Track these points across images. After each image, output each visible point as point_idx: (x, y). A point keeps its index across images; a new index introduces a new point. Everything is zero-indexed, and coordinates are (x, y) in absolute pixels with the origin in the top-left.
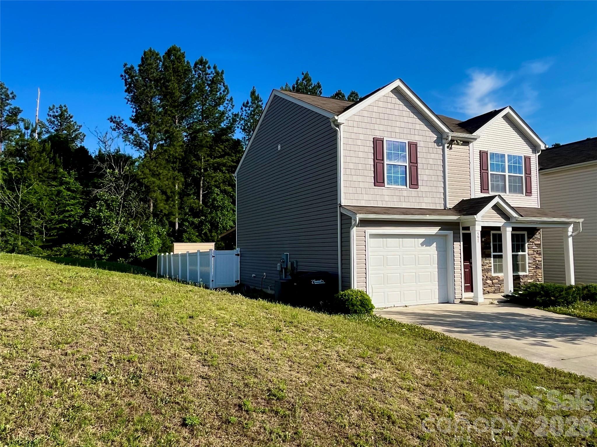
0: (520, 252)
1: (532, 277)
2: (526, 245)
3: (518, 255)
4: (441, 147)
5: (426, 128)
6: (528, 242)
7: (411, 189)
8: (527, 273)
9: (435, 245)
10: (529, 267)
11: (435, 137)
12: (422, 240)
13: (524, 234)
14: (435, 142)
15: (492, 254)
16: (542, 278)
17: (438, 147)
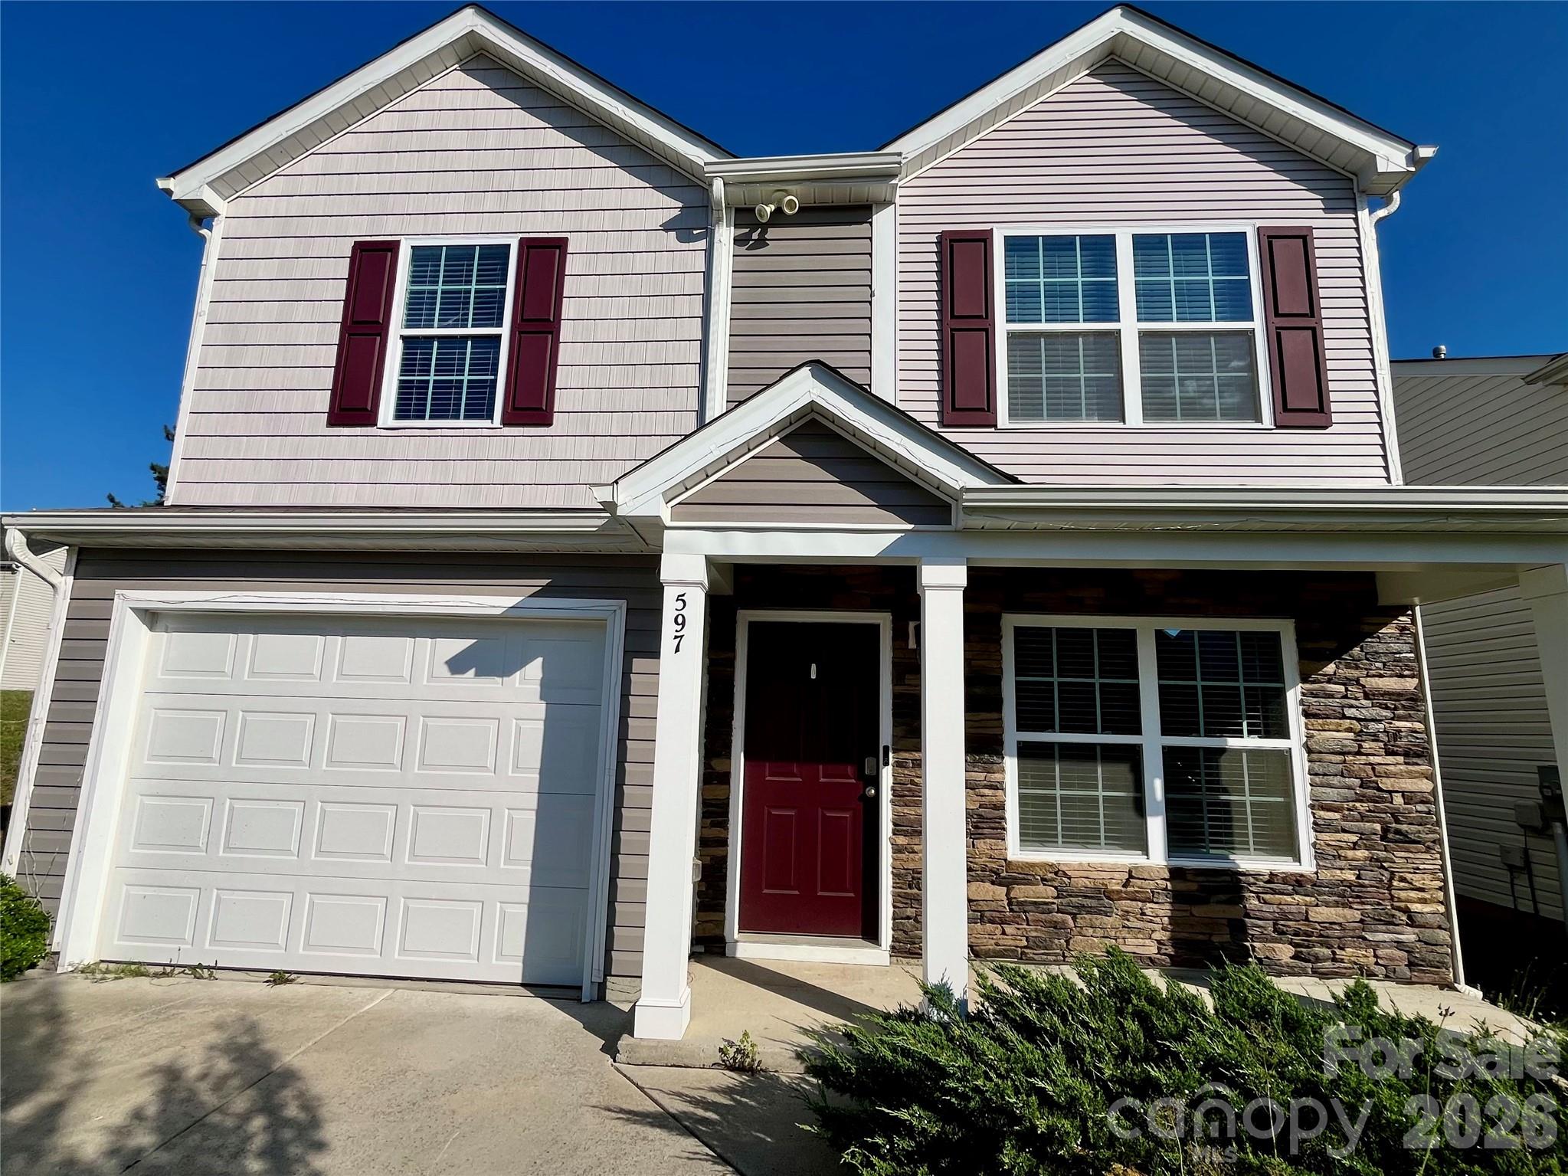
0: (1239, 733)
1: (1347, 893)
2: (1293, 697)
3: (1222, 751)
4: (702, 244)
5: (624, 178)
6: (1304, 680)
7: (508, 430)
8: (1307, 866)
9: (534, 669)
10: (1318, 827)
11: (668, 207)
12: (457, 646)
13: (1275, 637)
14: (667, 227)
15: (1012, 736)
16: (1446, 903)
17: (685, 246)
